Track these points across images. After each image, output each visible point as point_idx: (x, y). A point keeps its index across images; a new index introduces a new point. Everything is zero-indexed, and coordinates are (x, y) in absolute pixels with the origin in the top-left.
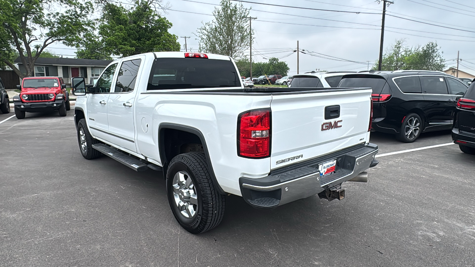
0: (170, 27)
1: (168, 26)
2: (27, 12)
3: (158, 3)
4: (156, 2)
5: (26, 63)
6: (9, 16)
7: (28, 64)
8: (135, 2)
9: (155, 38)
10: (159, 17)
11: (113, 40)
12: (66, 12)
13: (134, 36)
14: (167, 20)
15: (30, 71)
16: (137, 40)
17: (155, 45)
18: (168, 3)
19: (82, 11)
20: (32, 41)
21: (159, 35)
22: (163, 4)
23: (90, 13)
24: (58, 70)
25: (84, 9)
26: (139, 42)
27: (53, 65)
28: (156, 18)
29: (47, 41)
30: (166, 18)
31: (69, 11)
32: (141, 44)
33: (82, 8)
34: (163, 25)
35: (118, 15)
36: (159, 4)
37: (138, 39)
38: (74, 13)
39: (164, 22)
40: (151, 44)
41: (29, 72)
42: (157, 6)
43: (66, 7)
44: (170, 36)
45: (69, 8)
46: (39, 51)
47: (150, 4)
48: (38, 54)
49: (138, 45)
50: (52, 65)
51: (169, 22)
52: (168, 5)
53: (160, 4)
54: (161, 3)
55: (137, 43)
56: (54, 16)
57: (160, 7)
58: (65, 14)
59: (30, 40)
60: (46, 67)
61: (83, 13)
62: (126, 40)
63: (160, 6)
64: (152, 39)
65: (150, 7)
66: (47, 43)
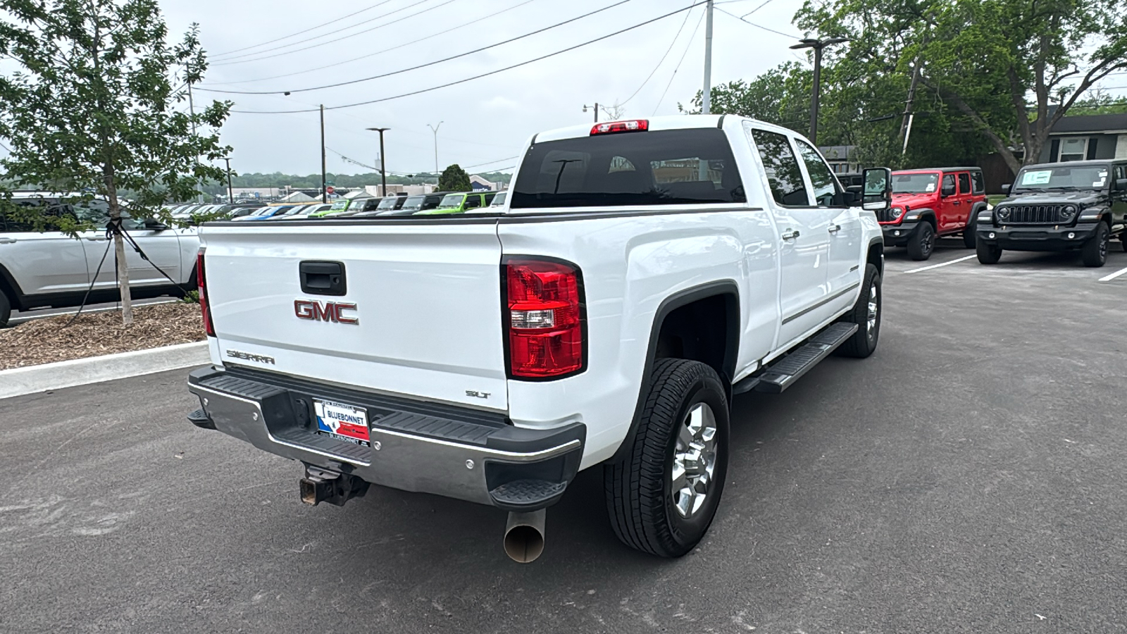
5: (1028, 133)
7: (1034, 134)
15: (1035, 152)
20: (1063, 77)
24: (1118, 143)
27: (1106, 132)
29: (1094, 74)
41: (1031, 154)
46: (1066, 101)
48: (1062, 109)
50: (1103, 134)
60: (1090, 140)
66: (1091, 78)
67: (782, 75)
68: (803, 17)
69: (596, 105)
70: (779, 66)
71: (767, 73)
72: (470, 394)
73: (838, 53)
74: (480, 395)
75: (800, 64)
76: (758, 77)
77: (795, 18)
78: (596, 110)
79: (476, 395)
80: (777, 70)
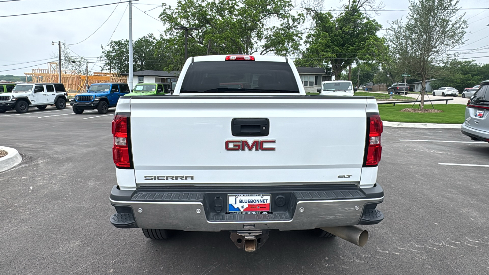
0: (379, 30)
1: (377, 28)
2: (252, 29)
3: (370, 4)
4: (367, 4)
6: (236, 34)
8: (345, 7)
9: (360, 43)
10: (368, 19)
11: (316, 48)
12: (281, 25)
13: (337, 43)
14: (376, 22)
16: (340, 46)
17: (359, 49)
18: (382, 3)
19: (294, 22)
20: (253, 52)
21: (365, 40)
22: (375, 6)
23: (301, 23)
25: (297, 20)
26: (343, 48)
28: (365, 21)
30: (375, 20)
31: (283, 23)
32: (344, 50)
33: (294, 20)
34: (371, 28)
35: (324, 23)
36: (370, 6)
37: (342, 45)
38: (287, 25)
39: (372, 25)
40: (355, 50)
42: (368, 8)
43: (281, 21)
44: (377, 39)
45: (283, 21)
47: (360, 7)
49: (340, 51)
51: (379, 24)
52: (380, 5)
53: (372, 6)
54: (372, 4)
55: (341, 49)
56: (271, 30)
57: (371, 9)
58: (280, 27)
59: (252, 52)
61: (296, 24)
62: (329, 47)
63: (372, 7)
64: (357, 44)
65: (360, 10)
67: (149, 39)
68: (163, 16)
69: (60, 42)
70: (148, 35)
71: (143, 37)
72: (339, 177)
73: (177, 33)
74: (346, 176)
75: (162, 36)
76: (139, 38)
77: (160, 16)
78: (59, 45)
79: (344, 177)
80: (147, 36)
